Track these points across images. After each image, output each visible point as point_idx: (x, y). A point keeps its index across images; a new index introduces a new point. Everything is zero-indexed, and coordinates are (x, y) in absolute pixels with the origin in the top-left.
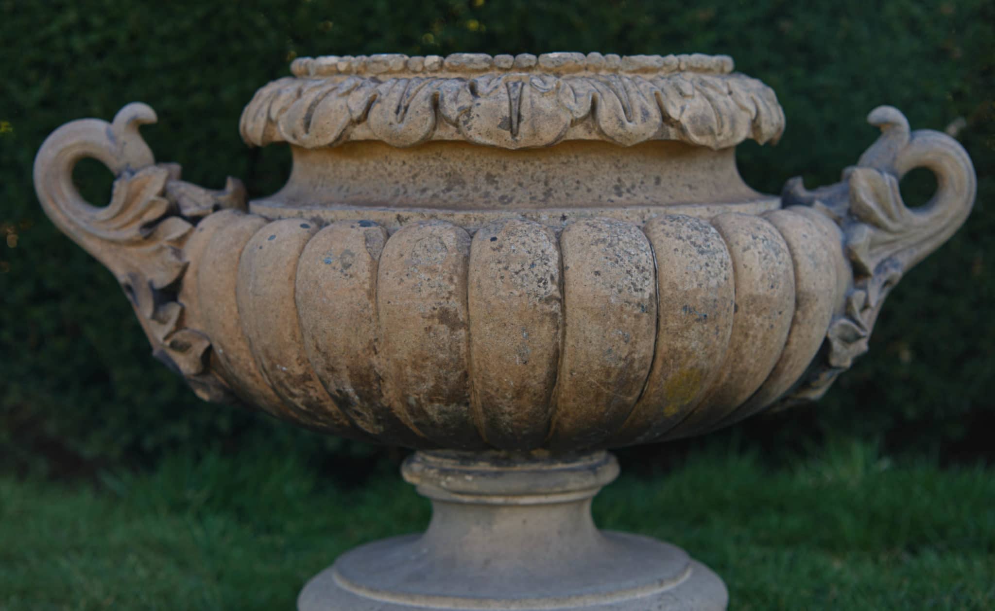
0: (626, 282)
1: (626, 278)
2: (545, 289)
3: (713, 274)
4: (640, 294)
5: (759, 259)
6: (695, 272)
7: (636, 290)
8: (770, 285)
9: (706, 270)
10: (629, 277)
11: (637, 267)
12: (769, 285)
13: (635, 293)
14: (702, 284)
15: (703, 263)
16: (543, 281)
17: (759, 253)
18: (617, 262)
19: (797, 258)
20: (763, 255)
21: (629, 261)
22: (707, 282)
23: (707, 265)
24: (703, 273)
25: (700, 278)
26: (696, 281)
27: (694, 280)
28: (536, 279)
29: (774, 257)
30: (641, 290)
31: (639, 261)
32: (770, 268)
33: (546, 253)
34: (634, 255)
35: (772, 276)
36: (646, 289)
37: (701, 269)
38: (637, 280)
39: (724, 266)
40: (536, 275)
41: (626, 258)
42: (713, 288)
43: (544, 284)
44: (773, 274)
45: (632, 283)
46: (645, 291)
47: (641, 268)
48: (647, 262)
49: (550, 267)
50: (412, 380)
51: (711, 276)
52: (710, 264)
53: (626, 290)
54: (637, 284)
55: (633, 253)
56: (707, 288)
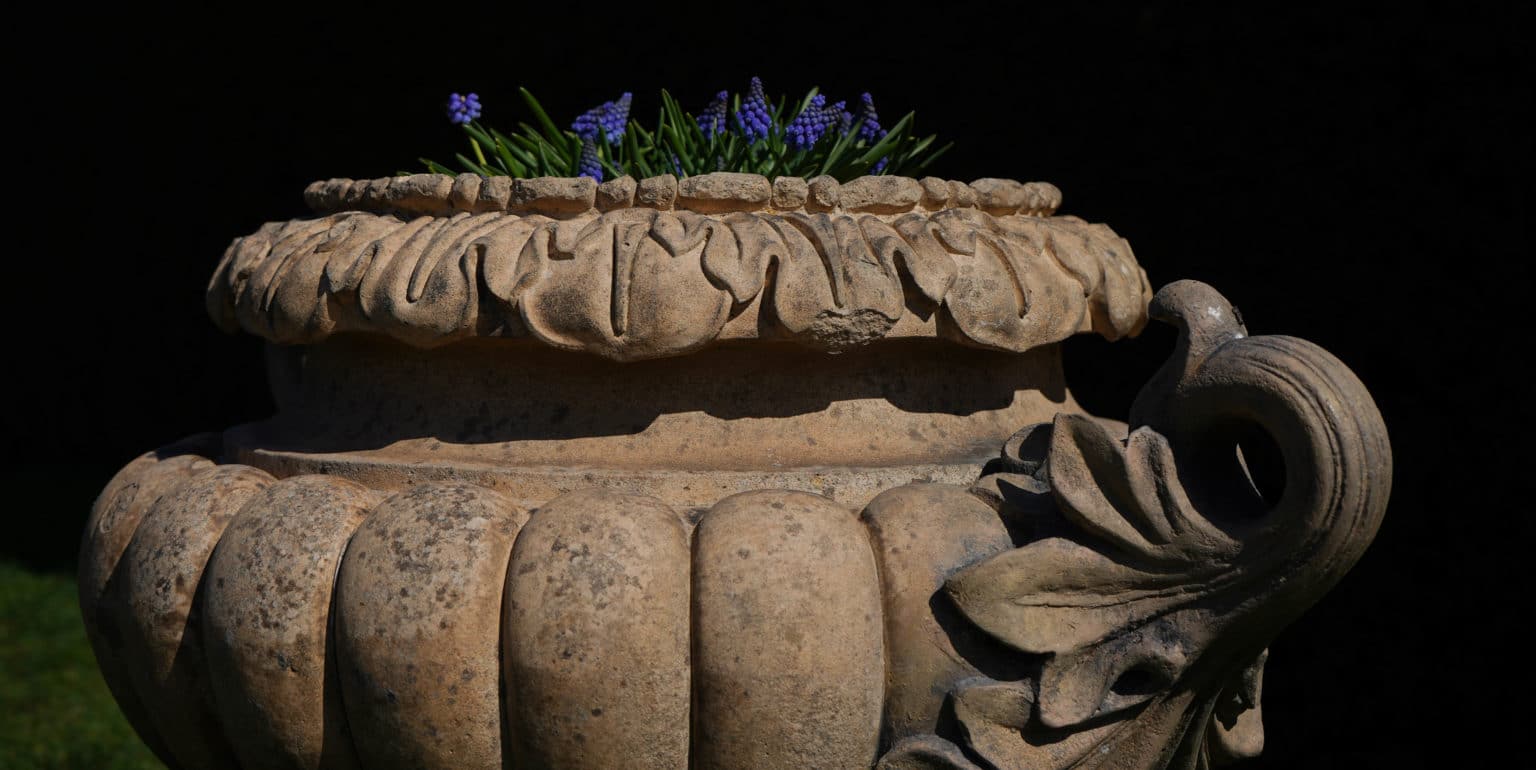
0: (251, 607)
1: (252, 600)
2: (165, 599)
3: (411, 612)
4: (274, 633)
5: (545, 594)
6: (376, 604)
7: (267, 625)
8: (562, 651)
9: (400, 602)
10: (259, 599)
11: (279, 581)
12: (557, 650)
13: (263, 631)
14: (385, 631)
15: (396, 588)
16: (164, 585)
17: (550, 580)
18: (249, 566)
20: (559, 585)
21: (269, 567)
22: (394, 627)
23: (404, 593)
24: (390, 608)
25: (383, 618)
26: (375, 621)
27: (372, 621)
28: (156, 581)
29: (587, 594)
30: (277, 625)
31: (288, 569)
32: (565, 614)
33: (187, 534)
34: (283, 556)
35: (569, 633)
36: (288, 624)
37: (390, 599)
38: (271, 606)
39: (448, 598)
40: (158, 573)
41: (267, 560)
42: (406, 642)
43: (165, 590)
44: (573, 630)
45: (262, 611)
46: (285, 629)
47: (286, 583)
48: (305, 573)
49: (181, 560)
51: (406, 617)
52: (410, 592)
53: (248, 621)
54: (270, 613)
55: (283, 552)
56: (394, 642)
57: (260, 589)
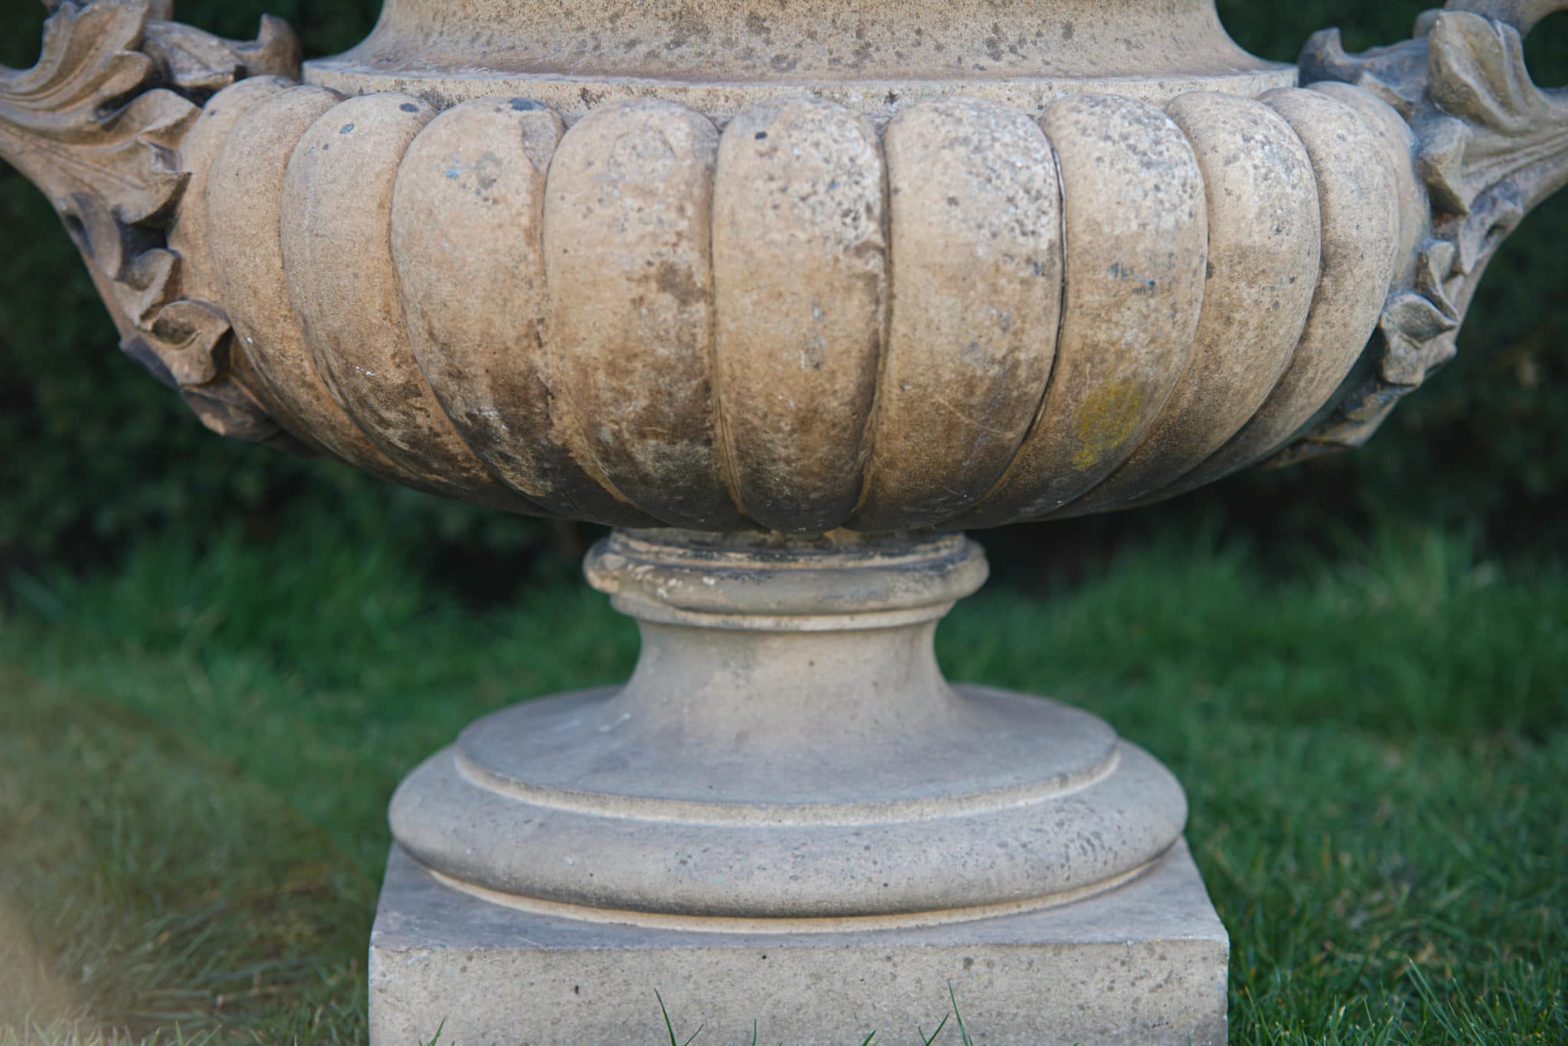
0: (1005, 218)
1: (1006, 212)
2: (856, 228)
3: (1167, 205)
4: (1031, 240)
5: (1255, 179)
6: (1134, 201)
7: (1024, 234)
8: (1275, 228)
9: (1156, 197)
10: (1012, 210)
11: (1027, 191)
12: (1271, 228)
13: (1021, 239)
14: (1147, 224)
15: (1150, 185)
16: (852, 215)
17: (1255, 167)
18: (989, 180)
19: (1326, 177)
20: (1263, 171)
21: (1012, 179)
22: (1156, 220)
23: (1157, 188)
24: (1148, 202)
25: (1144, 213)
26: (1137, 217)
27: (1132, 216)
28: (839, 211)
29: (1284, 176)
30: (1033, 233)
31: (1030, 179)
32: (1274, 196)
33: (859, 162)
34: (1021, 168)
35: (1279, 211)
36: (1042, 231)
37: (1146, 195)
38: (1026, 214)
39: (1189, 191)
40: (840, 204)
41: (1007, 174)
42: (1168, 232)
43: (855, 219)
44: (1281, 208)
45: (1017, 221)
46: (1040, 235)
47: (1034, 193)
48: (1045, 181)
49: (864, 188)
50: (606, 396)
51: (1164, 210)
52: (1162, 187)
53: (1005, 232)
54: (1026, 222)
55: (1019, 164)
56: (1157, 233)
57: (1011, 200)
